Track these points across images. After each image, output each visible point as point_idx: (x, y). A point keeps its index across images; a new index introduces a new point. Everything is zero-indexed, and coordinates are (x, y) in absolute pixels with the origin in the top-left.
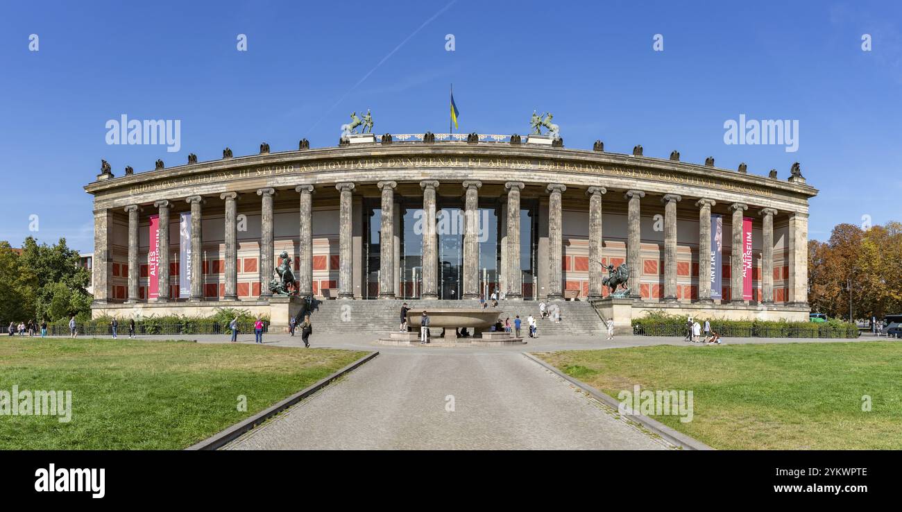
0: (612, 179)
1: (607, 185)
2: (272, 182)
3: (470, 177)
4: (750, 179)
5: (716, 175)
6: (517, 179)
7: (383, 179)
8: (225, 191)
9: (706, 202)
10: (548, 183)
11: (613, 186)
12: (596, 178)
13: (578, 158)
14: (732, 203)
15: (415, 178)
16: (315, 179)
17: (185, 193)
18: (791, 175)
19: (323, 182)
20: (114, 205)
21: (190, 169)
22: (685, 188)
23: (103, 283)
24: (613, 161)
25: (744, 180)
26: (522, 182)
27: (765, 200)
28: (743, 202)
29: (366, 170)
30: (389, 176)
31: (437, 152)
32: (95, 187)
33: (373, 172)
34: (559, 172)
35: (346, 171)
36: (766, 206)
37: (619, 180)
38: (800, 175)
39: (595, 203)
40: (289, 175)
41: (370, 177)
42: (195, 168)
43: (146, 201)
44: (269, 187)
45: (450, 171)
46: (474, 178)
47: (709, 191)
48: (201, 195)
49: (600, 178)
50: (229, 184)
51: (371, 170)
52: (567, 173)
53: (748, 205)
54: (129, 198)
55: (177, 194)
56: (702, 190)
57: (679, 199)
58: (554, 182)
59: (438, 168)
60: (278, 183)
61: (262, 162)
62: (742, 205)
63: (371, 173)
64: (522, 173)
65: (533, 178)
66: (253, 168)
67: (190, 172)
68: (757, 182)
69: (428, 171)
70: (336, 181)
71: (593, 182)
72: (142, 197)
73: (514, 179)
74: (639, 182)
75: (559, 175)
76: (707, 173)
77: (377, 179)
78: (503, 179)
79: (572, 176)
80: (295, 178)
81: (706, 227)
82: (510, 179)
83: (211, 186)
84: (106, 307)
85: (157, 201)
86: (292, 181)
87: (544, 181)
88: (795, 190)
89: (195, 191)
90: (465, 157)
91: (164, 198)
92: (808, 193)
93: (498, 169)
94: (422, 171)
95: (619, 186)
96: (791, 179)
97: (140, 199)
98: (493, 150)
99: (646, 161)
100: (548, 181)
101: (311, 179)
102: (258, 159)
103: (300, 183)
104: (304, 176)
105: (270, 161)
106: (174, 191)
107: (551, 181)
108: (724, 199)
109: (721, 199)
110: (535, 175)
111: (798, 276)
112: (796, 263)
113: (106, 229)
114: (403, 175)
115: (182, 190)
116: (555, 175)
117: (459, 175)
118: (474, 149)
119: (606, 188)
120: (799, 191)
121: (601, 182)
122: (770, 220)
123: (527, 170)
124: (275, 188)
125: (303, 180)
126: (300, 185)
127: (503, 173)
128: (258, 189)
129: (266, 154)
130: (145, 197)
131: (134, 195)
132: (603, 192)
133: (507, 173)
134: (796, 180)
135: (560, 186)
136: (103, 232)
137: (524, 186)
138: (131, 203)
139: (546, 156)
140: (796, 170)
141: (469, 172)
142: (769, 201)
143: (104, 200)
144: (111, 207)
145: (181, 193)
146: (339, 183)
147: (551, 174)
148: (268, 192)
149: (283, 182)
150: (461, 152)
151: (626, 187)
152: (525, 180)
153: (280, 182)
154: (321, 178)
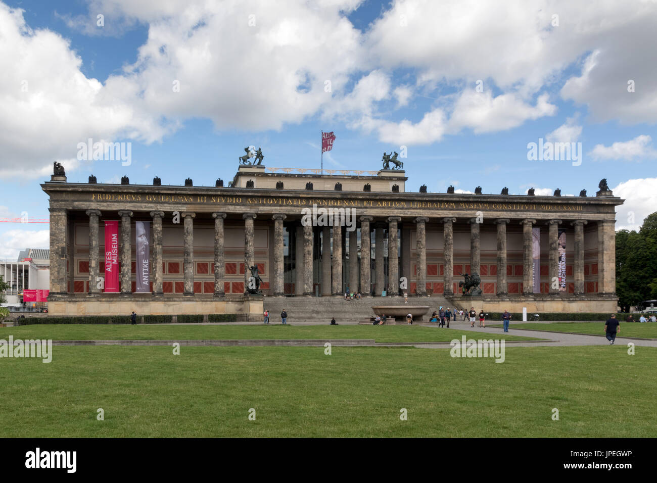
0: (461, 212)
1: (457, 216)
2: (224, 209)
3: (365, 213)
4: (564, 200)
5: (536, 201)
6: (396, 215)
8: (185, 211)
9: (529, 222)
10: (416, 217)
11: (461, 216)
12: (449, 211)
13: (436, 198)
14: (549, 220)
16: (257, 210)
17: (148, 208)
18: (599, 190)
19: (263, 212)
20: (74, 207)
22: (513, 213)
24: (460, 199)
25: (559, 202)
26: (400, 216)
27: (577, 214)
28: (559, 218)
29: (294, 206)
31: (344, 196)
32: (55, 187)
33: (300, 208)
34: (424, 209)
35: (280, 206)
36: (577, 218)
37: (465, 212)
38: (607, 188)
39: (448, 228)
40: (238, 204)
41: (297, 211)
42: (160, 190)
43: (109, 209)
44: (222, 212)
46: (368, 214)
47: (531, 213)
48: (164, 211)
49: (451, 212)
50: (189, 206)
51: (298, 206)
52: (429, 209)
53: (562, 220)
54: (92, 203)
55: (142, 207)
56: (525, 213)
57: (508, 221)
58: (421, 216)
59: (344, 207)
60: (229, 210)
61: (219, 193)
62: (556, 221)
63: (298, 208)
64: (400, 210)
65: (407, 214)
66: (210, 197)
67: (157, 191)
68: (570, 201)
70: (273, 213)
71: (447, 214)
72: (105, 204)
73: (394, 215)
74: (479, 212)
75: (424, 211)
76: (529, 201)
78: (387, 215)
79: (433, 211)
80: (242, 207)
81: (529, 240)
82: (392, 215)
83: (173, 205)
85: (121, 210)
86: (240, 209)
87: (414, 216)
88: (603, 203)
89: (159, 207)
90: (362, 200)
91: (129, 209)
92: (613, 203)
93: (384, 208)
95: (465, 216)
96: (598, 193)
97: (103, 206)
98: (382, 196)
99: (483, 197)
100: (417, 215)
101: (255, 210)
102: (216, 191)
103: (246, 212)
104: (249, 207)
105: (223, 193)
106: (139, 204)
107: (419, 215)
108: (542, 218)
109: (540, 218)
110: (408, 212)
111: (606, 272)
112: (605, 261)
115: (147, 204)
116: (422, 211)
118: (368, 195)
119: (456, 218)
120: (607, 203)
121: (452, 214)
122: (581, 229)
123: (402, 208)
124: (228, 214)
125: (248, 209)
126: (247, 213)
127: (387, 210)
128: (213, 213)
129: (220, 188)
130: (108, 204)
131: (98, 201)
132: (454, 221)
133: (389, 210)
134: (604, 194)
135: (424, 218)
136: (61, 230)
137: (401, 219)
138: (93, 208)
139: (416, 199)
140: (603, 185)
141: (364, 210)
142: (580, 214)
143: (62, 201)
144: (71, 208)
145: (145, 207)
146: (276, 214)
147: (418, 211)
148: (222, 216)
149: (233, 209)
150: (360, 197)
151: (470, 216)
152: (401, 215)
153: (231, 209)
154: (262, 210)
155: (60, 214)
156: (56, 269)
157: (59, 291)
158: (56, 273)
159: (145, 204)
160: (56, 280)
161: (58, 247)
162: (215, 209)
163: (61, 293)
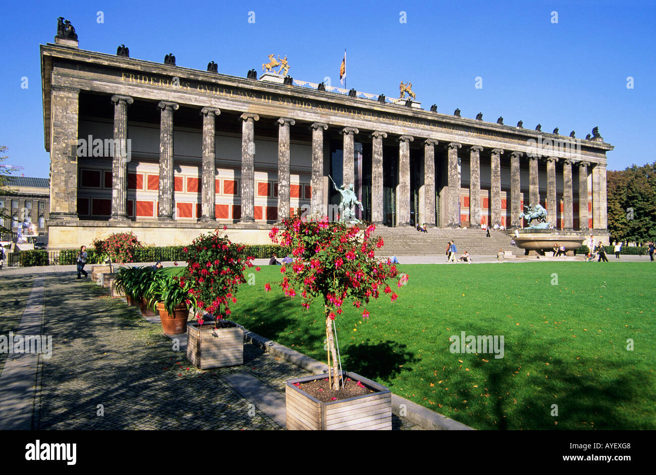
0: (508, 144)
2: (293, 114)
3: (431, 136)
6: (458, 141)
7: (378, 130)
8: (247, 111)
11: (506, 149)
15: (398, 133)
16: (328, 120)
17: (200, 102)
19: (335, 124)
24: (509, 131)
26: (460, 143)
27: (583, 156)
29: (367, 120)
30: (382, 128)
33: (371, 123)
34: (479, 138)
35: (352, 118)
36: (584, 160)
40: (307, 111)
41: (368, 126)
42: (215, 79)
43: (146, 97)
44: (290, 118)
45: (420, 131)
46: (434, 138)
48: (220, 109)
49: (501, 143)
50: (252, 106)
51: (370, 121)
52: (483, 139)
53: (575, 161)
54: (119, 85)
55: (191, 100)
58: (477, 144)
59: (412, 127)
60: (298, 116)
61: (285, 93)
63: (369, 123)
64: (460, 137)
65: (466, 141)
66: (276, 97)
67: (209, 80)
69: (407, 129)
70: (345, 125)
71: (496, 145)
72: (140, 89)
73: (455, 141)
75: (479, 140)
77: (374, 129)
78: (449, 140)
79: (486, 141)
80: (312, 115)
82: (453, 141)
83: (231, 102)
84: (75, 224)
85: (163, 101)
86: (310, 117)
87: (471, 144)
89: (213, 103)
90: (429, 122)
91: (173, 100)
93: (447, 133)
94: (403, 128)
95: (509, 149)
97: (138, 92)
99: (525, 132)
100: (473, 144)
101: (326, 119)
102: (282, 89)
103: (316, 120)
104: (320, 115)
106: (186, 95)
107: (476, 144)
110: (467, 139)
113: (77, 117)
114: (391, 129)
115: (197, 97)
116: (477, 140)
117: (425, 134)
121: (502, 146)
123: (462, 135)
124: (296, 121)
125: (319, 118)
126: (317, 122)
127: (449, 136)
128: (279, 118)
129: (290, 87)
130: (145, 91)
131: (129, 85)
132: (502, 153)
133: (452, 136)
135: (479, 147)
136: (71, 119)
137: (461, 147)
138: (123, 93)
139: (476, 126)
141: (431, 132)
143: (73, 76)
144: (88, 89)
145: (196, 100)
146: (347, 127)
147: (475, 139)
148: (289, 122)
149: (302, 116)
150: (430, 118)
151: (513, 149)
152: (462, 142)
153: (299, 115)
154: (333, 120)
155: (70, 95)
156: (63, 178)
157: (68, 211)
159: (195, 96)
160: (63, 195)
161: (67, 144)
162: (282, 113)
163: (71, 214)
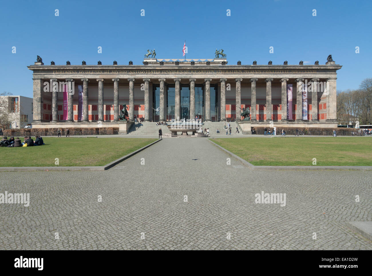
0: (245, 75)
1: (243, 78)
2: (118, 76)
3: (192, 77)
4: (305, 67)
5: (288, 68)
6: (209, 78)
7: (161, 78)
8: (99, 78)
9: (284, 80)
10: (220, 79)
11: (245, 78)
12: (238, 75)
13: (231, 68)
14: (297, 79)
15: (172, 78)
18: (327, 61)
19: (138, 78)
20: (44, 77)
21: (83, 67)
22: (275, 75)
23: (38, 112)
24: (245, 68)
25: (302, 68)
27: (313, 75)
28: (302, 77)
29: (154, 74)
30: (163, 77)
31: (180, 68)
32: (34, 68)
33: (157, 75)
34: (224, 74)
35: (147, 74)
36: (313, 77)
37: (247, 75)
38: (332, 60)
39: (238, 84)
40: (125, 74)
41: (156, 77)
42: (86, 67)
43: (61, 78)
44: (117, 78)
45: (185, 75)
46: (193, 78)
47: (286, 75)
48: (88, 78)
49: (240, 75)
50: (100, 75)
52: (227, 74)
53: (304, 78)
54: (53, 75)
55: (77, 77)
56: (282, 75)
57: (272, 80)
58: (223, 78)
59: (180, 74)
61: (114, 68)
62: (301, 79)
63: (156, 75)
64: (211, 75)
65: (215, 77)
66: (111, 71)
67: (83, 68)
68: (308, 68)
69: (177, 75)
70: (143, 78)
71: (237, 77)
72: (59, 75)
73: (208, 78)
74: (255, 75)
75: (224, 75)
76: (284, 68)
77: (158, 78)
78: (204, 78)
79: (229, 75)
81: (285, 90)
82: (207, 78)
83: (92, 75)
84: (40, 123)
85: (67, 78)
86: (126, 76)
87: (219, 78)
88: (328, 68)
89: (85, 76)
90: (190, 70)
91: (71, 78)
92: (336, 68)
93: (202, 74)
94: (175, 75)
95: (247, 78)
96: (327, 63)
97: (59, 77)
98: (200, 67)
99: (258, 67)
100: (220, 78)
101: (134, 77)
102: (113, 67)
103: (129, 78)
104: (131, 75)
105: (117, 68)
106: (75, 75)
109: (291, 78)
110: (216, 76)
111: (331, 107)
112: (330, 102)
113: (40, 88)
114: (168, 76)
115: (79, 75)
116: (223, 75)
117: (188, 76)
118: (193, 67)
120: (331, 68)
121: (240, 76)
124: (119, 79)
125: (130, 76)
127: (204, 75)
128: (112, 79)
129: (116, 65)
130: (61, 76)
131: (56, 74)
132: (241, 80)
133: (205, 75)
134: (330, 63)
135: (225, 79)
136: (38, 89)
137: (211, 80)
138: (54, 78)
139: (219, 68)
140: (330, 58)
141: (192, 75)
142: (315, 75)
143: (39, 75)
144: (43, 78)
145: (79, 77)
147: (221, 75)
148: (116, 80)
149: (123, 77)
150: (189, 68)
151: (251, 78)
152: (212, 78)
153: (121, 76)
154: (137, 76)
155: (38, 81)
157: (38, 119)
158: (36, 110)
161: (37, 97)
162: (113, 77)
163: (38, 120)
